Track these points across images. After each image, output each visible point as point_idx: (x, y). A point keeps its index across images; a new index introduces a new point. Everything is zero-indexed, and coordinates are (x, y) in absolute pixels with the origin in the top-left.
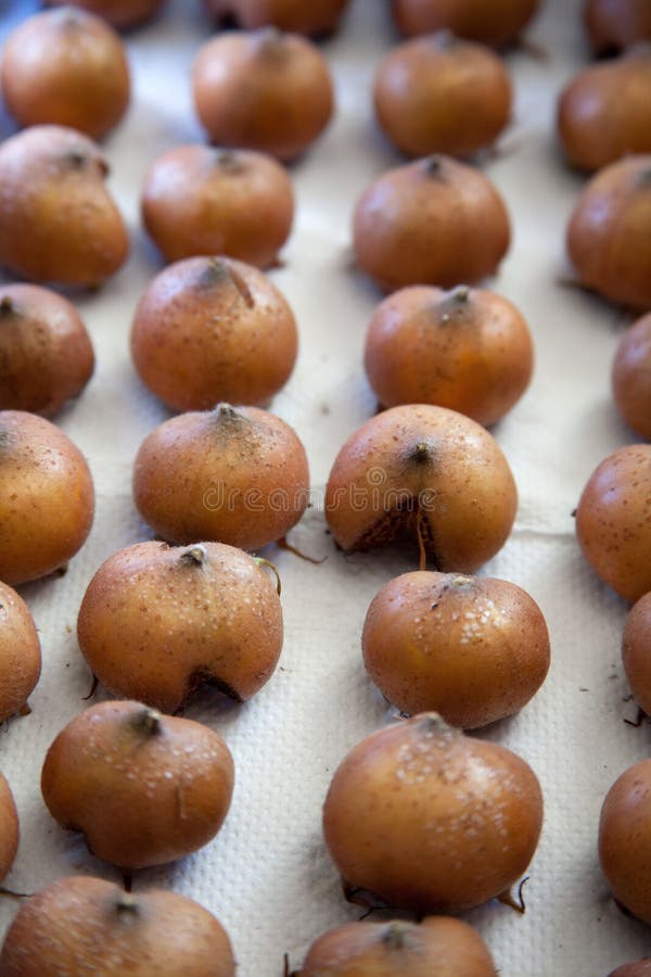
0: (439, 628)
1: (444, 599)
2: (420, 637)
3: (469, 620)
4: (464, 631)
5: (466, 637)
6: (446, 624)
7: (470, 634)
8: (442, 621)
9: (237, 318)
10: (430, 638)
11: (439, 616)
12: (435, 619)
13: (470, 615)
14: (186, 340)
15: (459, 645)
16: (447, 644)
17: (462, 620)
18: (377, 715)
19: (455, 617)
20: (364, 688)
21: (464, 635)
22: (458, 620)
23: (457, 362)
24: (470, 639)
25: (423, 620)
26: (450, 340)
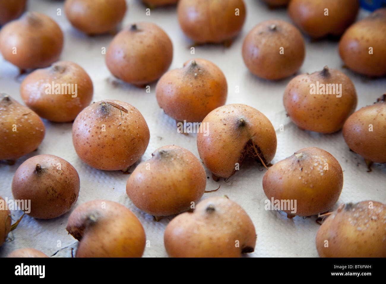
0: (310, 175)
1: (302, 165)
2: (306, 183)
3: (317, 166)
4: (319, 171)
5: (321, 172)
6: (311, 172)
7: (321, 171)
8: (309, 172)
9: (126, 119)
10: (310, 181)
11: (306, 171)
12: (306, 173)
13: (316, 164)
14: (114, 139)
15: (321, 177)
16: (317, 179)
17: (315, 168)
18: (292, 225)
19: (312, 168)
20: (278, 220)
21: (320, 172)
22: (314, 169)
23: (210, 88)
24: (323, 172)
25: (302, 177)
26: (203, 81)
